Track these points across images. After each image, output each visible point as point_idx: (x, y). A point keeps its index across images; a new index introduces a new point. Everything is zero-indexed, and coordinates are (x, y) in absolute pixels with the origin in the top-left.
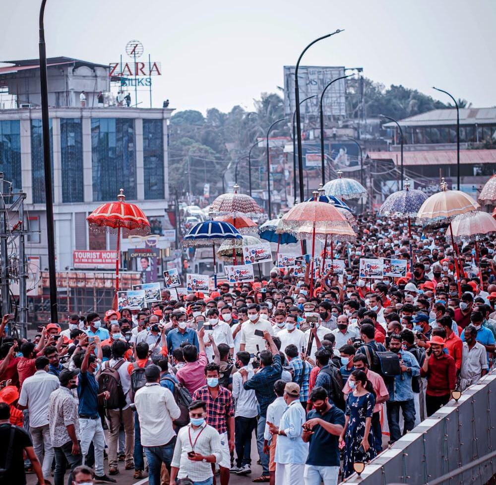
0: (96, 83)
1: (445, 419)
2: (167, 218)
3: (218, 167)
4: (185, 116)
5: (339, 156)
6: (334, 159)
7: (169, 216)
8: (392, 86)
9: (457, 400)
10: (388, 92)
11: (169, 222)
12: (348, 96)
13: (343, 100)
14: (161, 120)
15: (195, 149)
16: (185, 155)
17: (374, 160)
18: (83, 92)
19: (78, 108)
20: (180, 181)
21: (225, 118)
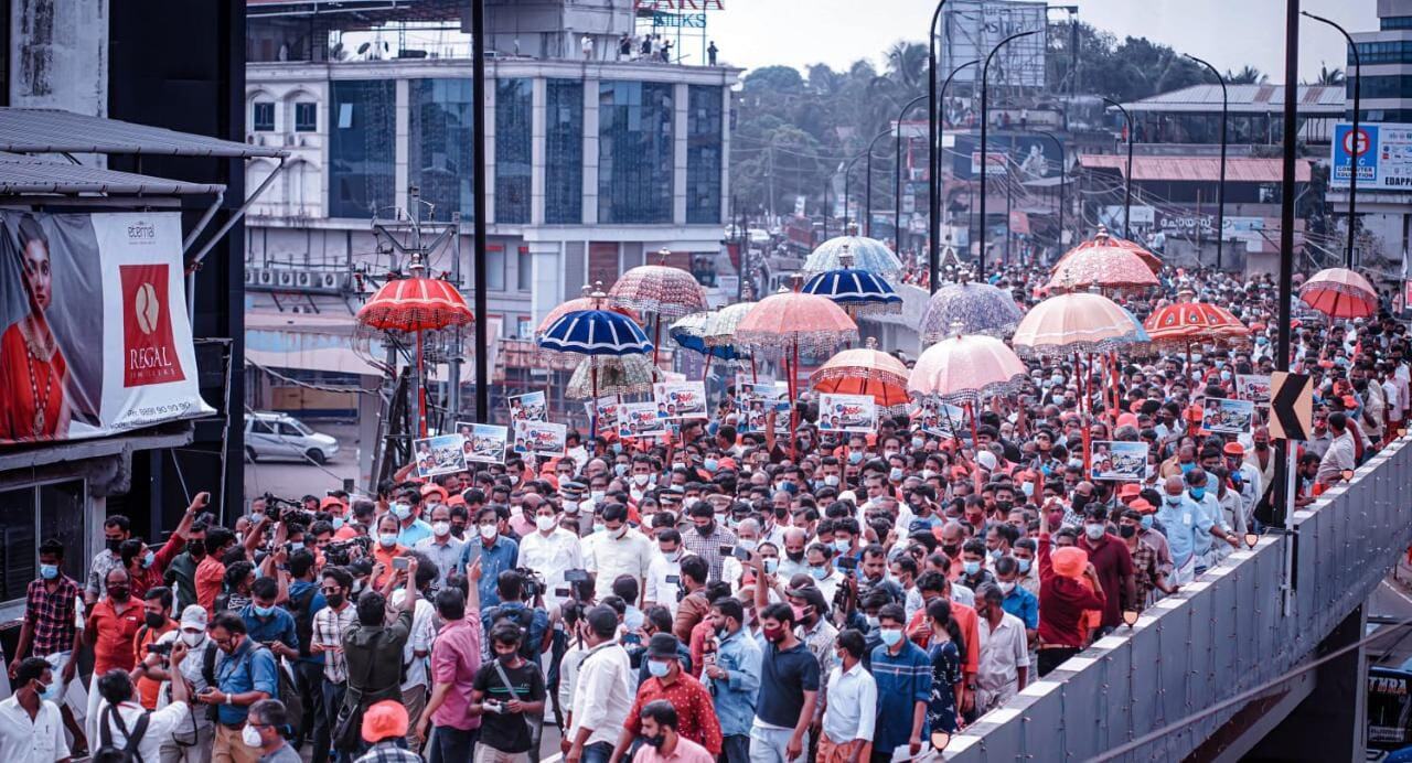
0: (611, 19)
1: (1104, 659)
2: (726, 255)
3: (821, 167)
4: (770, 76)
5: (1029, 159)
6: (1021, 164)
7: (730, 252)
8: (1129, 39)
9: (1131, 626)
10: (1120, 49)
11: (729, 261)
12: (1050, 53)
13: (1041, 60)
14: (720, 88)
15: (784, 135)
16: (765, 145)
17: (1087, 168)
18: (587, 35)
19: (577, 62)
20: (755, 190)
21: (839, 82)
